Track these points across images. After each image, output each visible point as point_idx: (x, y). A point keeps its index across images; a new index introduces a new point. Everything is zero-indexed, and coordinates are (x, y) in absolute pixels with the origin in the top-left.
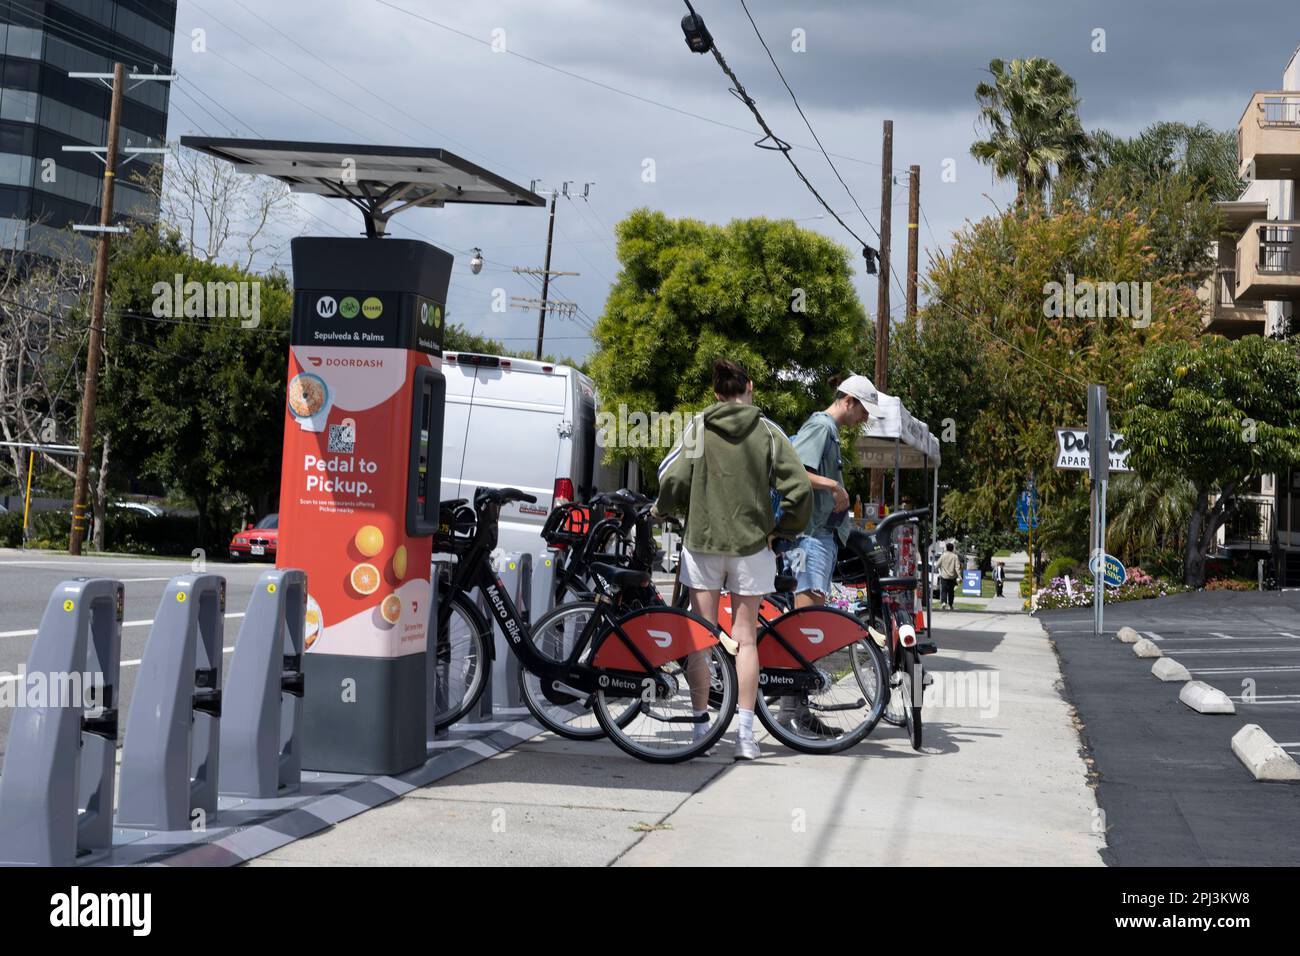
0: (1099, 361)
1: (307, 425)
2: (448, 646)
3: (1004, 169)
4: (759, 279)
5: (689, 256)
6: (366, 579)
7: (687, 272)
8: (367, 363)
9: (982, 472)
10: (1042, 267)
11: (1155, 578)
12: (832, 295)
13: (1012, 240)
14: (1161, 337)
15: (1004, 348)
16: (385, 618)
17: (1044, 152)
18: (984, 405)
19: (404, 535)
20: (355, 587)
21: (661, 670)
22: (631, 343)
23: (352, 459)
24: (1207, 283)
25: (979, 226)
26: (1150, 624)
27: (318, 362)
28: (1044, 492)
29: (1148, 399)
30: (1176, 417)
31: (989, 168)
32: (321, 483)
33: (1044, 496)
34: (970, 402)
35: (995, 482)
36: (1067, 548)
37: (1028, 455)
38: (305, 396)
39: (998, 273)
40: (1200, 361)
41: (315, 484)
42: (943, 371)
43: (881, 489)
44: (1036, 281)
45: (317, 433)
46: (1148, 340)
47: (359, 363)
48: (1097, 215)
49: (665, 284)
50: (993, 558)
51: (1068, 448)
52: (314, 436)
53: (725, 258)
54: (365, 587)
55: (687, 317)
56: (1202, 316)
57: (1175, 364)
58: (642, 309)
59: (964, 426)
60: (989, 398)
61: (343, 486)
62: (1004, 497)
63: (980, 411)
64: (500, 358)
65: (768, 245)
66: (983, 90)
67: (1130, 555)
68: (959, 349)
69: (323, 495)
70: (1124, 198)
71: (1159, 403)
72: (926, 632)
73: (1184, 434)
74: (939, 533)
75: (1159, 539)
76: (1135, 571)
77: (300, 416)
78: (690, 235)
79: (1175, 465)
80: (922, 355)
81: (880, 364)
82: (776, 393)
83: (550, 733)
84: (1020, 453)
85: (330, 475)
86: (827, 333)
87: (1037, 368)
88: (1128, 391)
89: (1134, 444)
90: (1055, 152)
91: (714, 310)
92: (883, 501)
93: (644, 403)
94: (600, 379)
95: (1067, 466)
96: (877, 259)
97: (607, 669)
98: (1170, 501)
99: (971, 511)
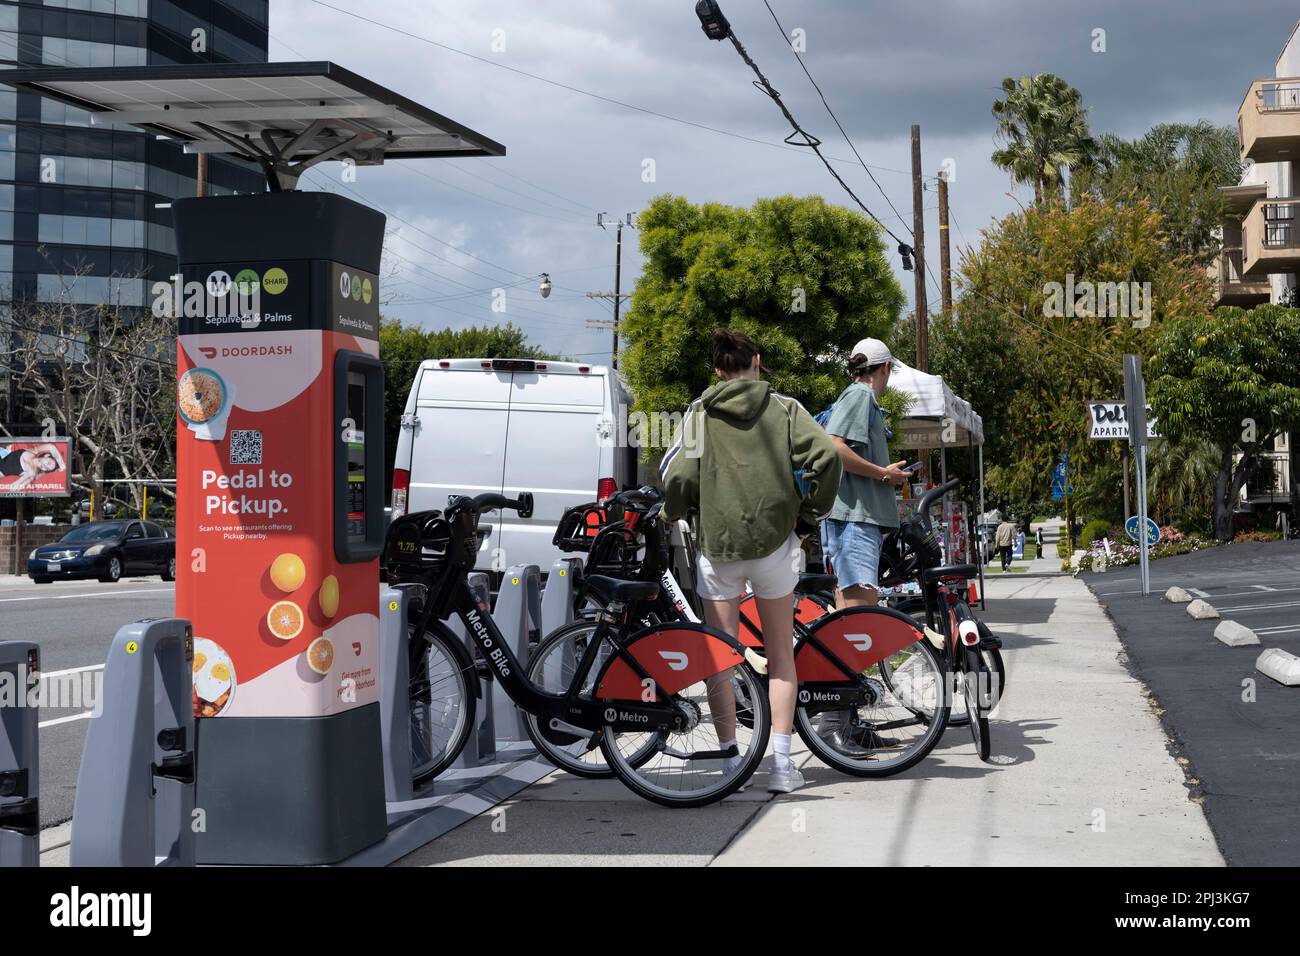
0: (1122, 339)
1: (203, 432)
2: (427, 684)
3: (1023, 174)
4: (788, 258)
5: (712, 240)
6: (286, 620)
7: (712, 256)
8: (272, 350)
9: (1020, 448)
10: (1065, 256)
11: (1187, 534)
12: (866, 271)
13: (1036, 233)
14: (1178, 313)
15: (1034, 332)
16: (312, 667)
17: (1058, 157)
18: (1019, 385)
19: (333, 562)
20: (274, 632)
21: (679, 697)
22: (659, 334)
23: (261, 471)
24: (1216, 262)
25: (1004, 222)
26: (1189, 579)
27: (211, 353)
28: (1077, 461)
29: (1171, 370)
30: (1199, 385)
31: (1009, 174)
32: (224, 503)
33: (1077, 466)
34: (1006, 384)
35: (1032, 457)
36: (1100, 511)
37: (1061, 429)
38: (198, 396)
39: (1025, 265)
40: (1218, 331)
41: (216, 506)
42: (979, 356)
43: (928, 470)
44: (1060, 269)
45: (216, 442)
46: (1166, 316)
47: (263, 351)
48: (1112, 205)
49: (692, 270)
50: (1031, 525)
51: (1100, 420)
52: (212, 446)
53: (752, 240)
54: (286, 631)
55: (715, 302)
56: (1213, 292)
57: (1195, 335)
58: (669, 298)
59: (1002, 405)
60: (1023, 379)
61: (252, 506)
62: (1041, 469)
63: (1016, 391)
64: (536, 361)
65: (796, 224)
66: (998, 107)
67: (1161, 515)
68: (993, 335)
69: (227, 519)
70: (1136, 189)
71: (1181, 373)
72: (980, 604)
73: (1207, 399)
74: (985, 505)
75: (1186, 499)
76: (1168, 530)
77: (194, 422)
78: (716, 219)
79: (1201, 429)
80: (960, 343)
81: (921, 353)
82: (813, 376)
83: (561, 771)
84: (1055, 428)
85: (234, 494)
86: (862, 311)
87: (1065, 349)
88: (1153, 364)
89: (1162, 413)
90: (1068, 156)
91: (742, 293)
92: (931, 480)
93: (677, 396)
94: (631, 376)
95: (1100, 436)
96: (912, 255)
97: (614, 700)
98: (1195, 464)
99: (1013, 484)
